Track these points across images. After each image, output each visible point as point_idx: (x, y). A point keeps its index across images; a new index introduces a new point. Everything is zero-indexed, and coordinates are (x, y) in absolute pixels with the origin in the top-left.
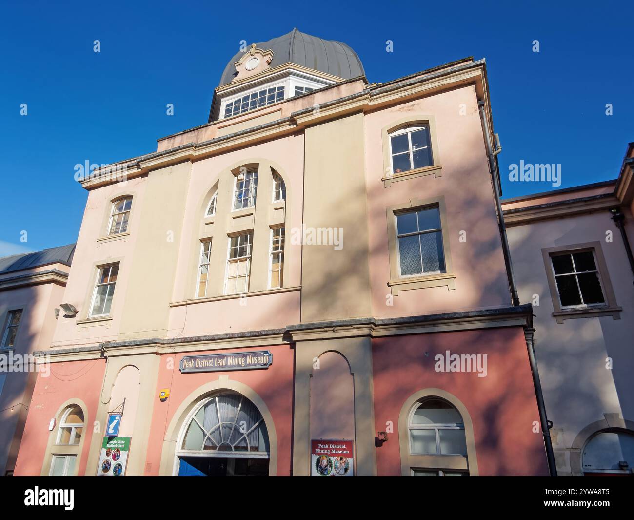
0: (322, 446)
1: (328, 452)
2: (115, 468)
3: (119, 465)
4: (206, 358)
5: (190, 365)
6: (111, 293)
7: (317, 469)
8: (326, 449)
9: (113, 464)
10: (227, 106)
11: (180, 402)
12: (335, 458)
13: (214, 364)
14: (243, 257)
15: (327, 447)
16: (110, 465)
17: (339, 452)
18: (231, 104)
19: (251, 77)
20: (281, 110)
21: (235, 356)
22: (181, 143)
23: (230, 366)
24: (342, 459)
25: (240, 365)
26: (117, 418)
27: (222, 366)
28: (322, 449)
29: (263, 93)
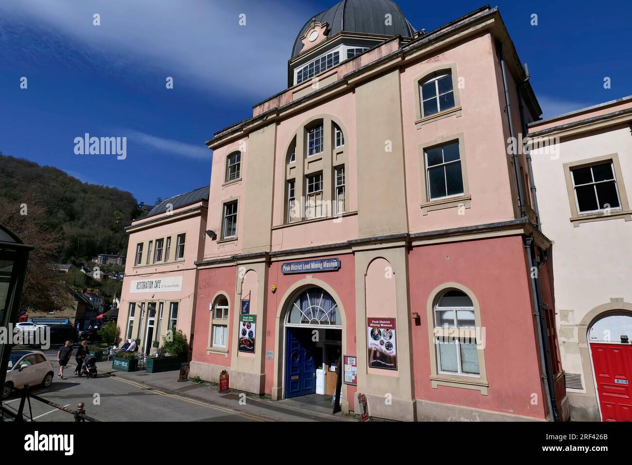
0: (375, 322)
1: (379, 326)
2: (249, 333)
3: (251, 332)
4: (297, 264)
5: (287, 269)
6: (235, 221)
7: (372, 336)
8: (377, 324)
9: (248, 331)
10: (298, 73)
11: (284, 293)
12: (383, 329)
13: (302, 268)
14: (318, 191)
15: (378, 322)
16: (246, 331)
17: (386, 325)
18: (301, 71)
19: (313, 48)
20: (336, 72)
21: (316, 262)
22: (269, 108)
23: (313, 269)
24: (387, 330)
25: (319, 269)
26: (247, 303)
27: (308, 269)
28: (374, 324)
29: (324, 59)
